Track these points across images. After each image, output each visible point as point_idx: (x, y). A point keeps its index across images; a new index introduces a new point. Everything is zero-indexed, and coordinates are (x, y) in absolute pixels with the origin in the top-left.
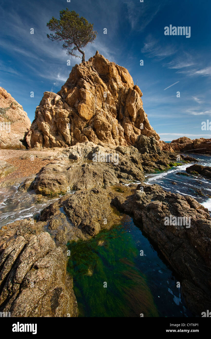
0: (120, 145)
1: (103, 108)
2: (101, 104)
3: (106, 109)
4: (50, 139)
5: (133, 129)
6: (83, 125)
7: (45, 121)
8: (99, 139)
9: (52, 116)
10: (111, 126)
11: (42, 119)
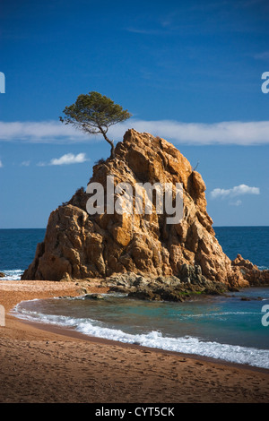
0: (164, 274)
1: (141, 227)
2: (139, 221)
3: (145, 229)
4: (82, 269)
5: (183, 252)
6: (119, 252)
7: (74, 248)
8: (138, 268)
9: (82, 241)
10: (152, 252)
11: (71, 245)
